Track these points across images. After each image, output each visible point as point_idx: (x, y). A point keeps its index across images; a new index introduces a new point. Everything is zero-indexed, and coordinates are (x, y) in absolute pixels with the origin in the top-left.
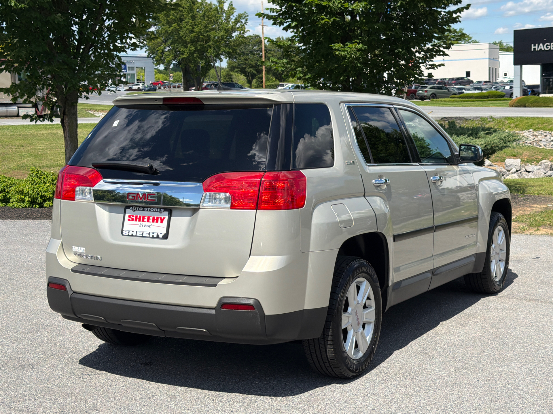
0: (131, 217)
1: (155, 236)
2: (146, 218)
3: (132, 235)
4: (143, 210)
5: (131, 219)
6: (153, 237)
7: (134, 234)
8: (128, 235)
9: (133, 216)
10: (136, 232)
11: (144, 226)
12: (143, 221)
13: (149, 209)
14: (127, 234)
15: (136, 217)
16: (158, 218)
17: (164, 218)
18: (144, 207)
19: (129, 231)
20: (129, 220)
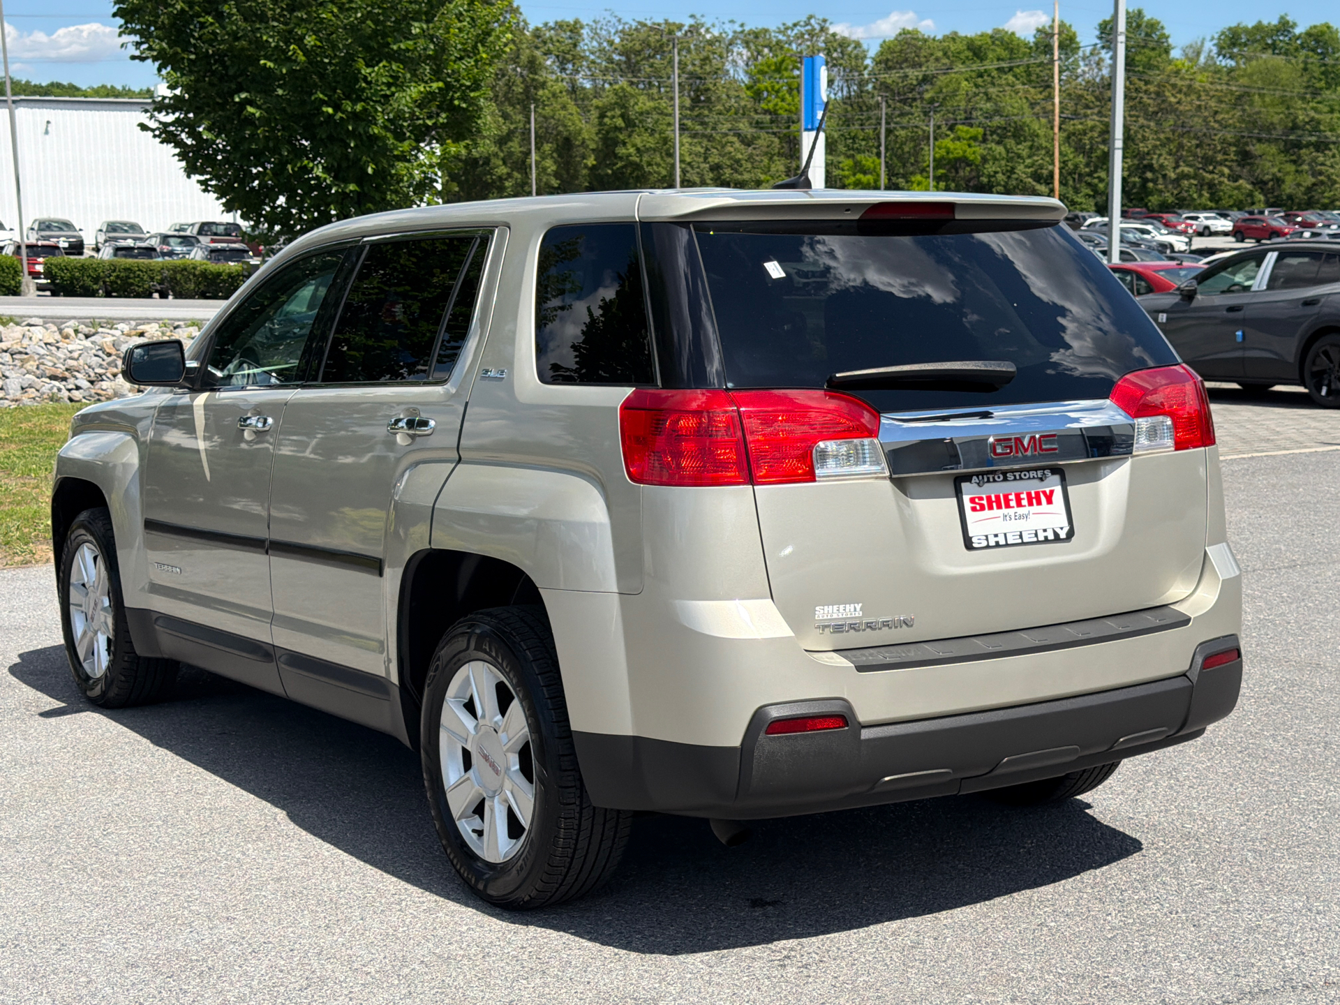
0: (977, 500)
1: (1051, 537)
2: (1012, 497)
3: (997, 545)
4: (1005, 479)
5: (978, 507)
6: (1046, 540)
7: (1002, 542)
8: (988, 547)
9: (981, 499)
10: (1005, 535)
11: (1013, 517)
12: (1008, 506)
13: (1019, 474)
14: (984, 544)
15: (989, 498)
16: (1037, 494)
17: (1052, 492)
18: (1005, 473)
19: (987, 536)
20: (974, 509)
